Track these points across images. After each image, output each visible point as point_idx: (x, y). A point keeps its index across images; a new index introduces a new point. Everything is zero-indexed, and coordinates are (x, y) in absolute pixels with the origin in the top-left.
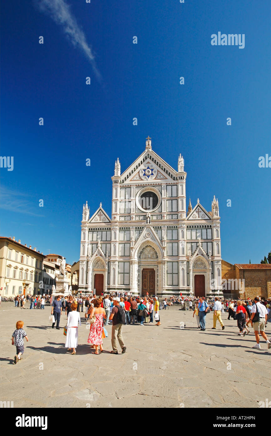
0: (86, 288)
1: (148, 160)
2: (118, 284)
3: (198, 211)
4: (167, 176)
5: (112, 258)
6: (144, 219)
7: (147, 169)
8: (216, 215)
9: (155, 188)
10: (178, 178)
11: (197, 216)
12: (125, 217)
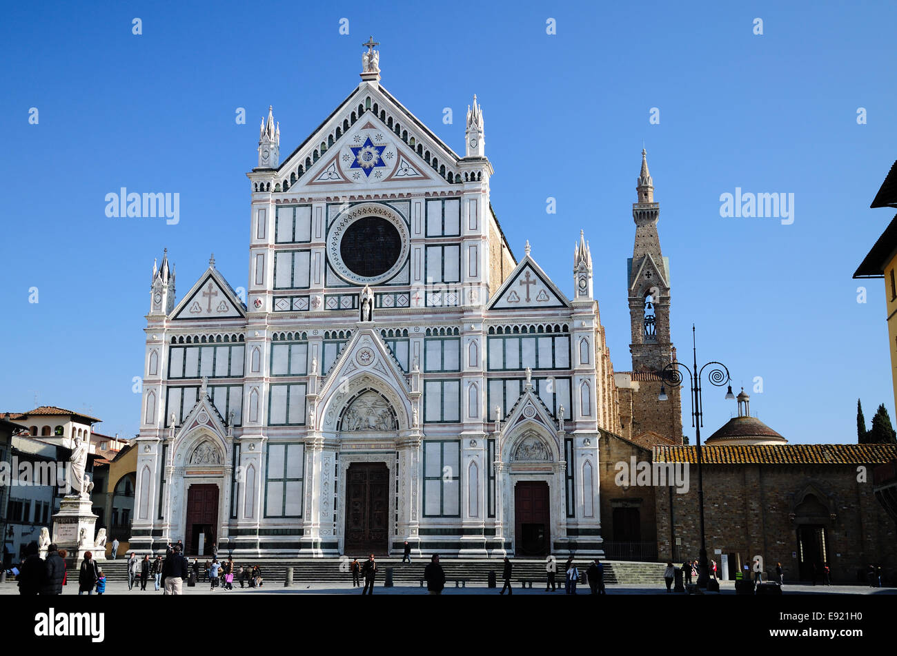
0: (158, 533)
1: (368, 117)
2: (265, 517)
3: (525, 280)
4: (428, 170)
5: (245, 431)
6: (353, 305)
7: (365, 146)
8: (581, 293)
9: (390, 206)
10: (463, 177)
11: (523, 295)
12: (292, 301)
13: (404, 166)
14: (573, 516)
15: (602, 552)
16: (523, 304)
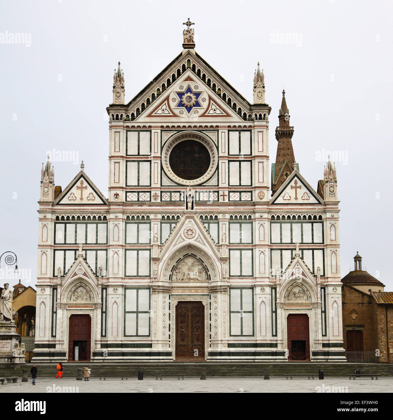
1: (189, 73)
2: (125, 336)
3: (294, 185)
4: (230, 111)
5: (110, 280)
6: (181, 198)
7: (187, 92)
8: (331, 195)
9: (204, 134)
10: (253, 116)
11: (293, 196)
12: (138, 195)
13: (214, 107)
14: (326, 335)
15: (344, 357)
16: (293, 201)
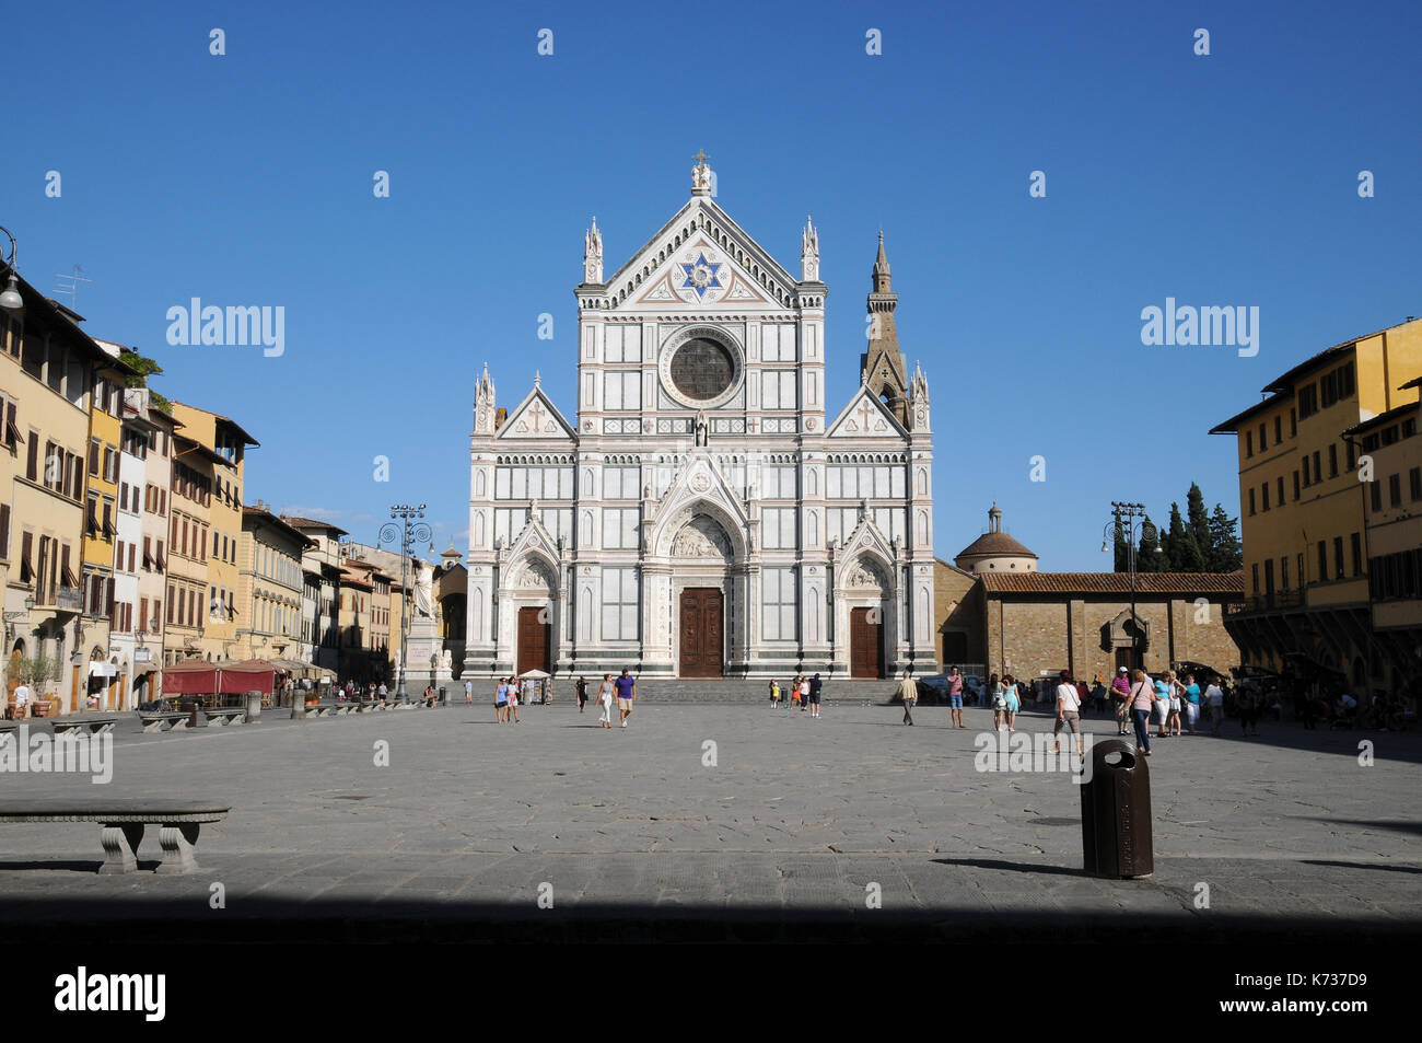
1: (701, 234)
2: (602, 640)
3: (863, 409)
4: (765, 294)
5: (581, 555)
6: (687, 429)
7: (698, 264)
8: (919, 424)
9: (724, 328)
10: (801, 301)
11: (861, 424)
12: (622, 423)
13: (739, 287)
14: (909, 641)
16: (861, 433)
